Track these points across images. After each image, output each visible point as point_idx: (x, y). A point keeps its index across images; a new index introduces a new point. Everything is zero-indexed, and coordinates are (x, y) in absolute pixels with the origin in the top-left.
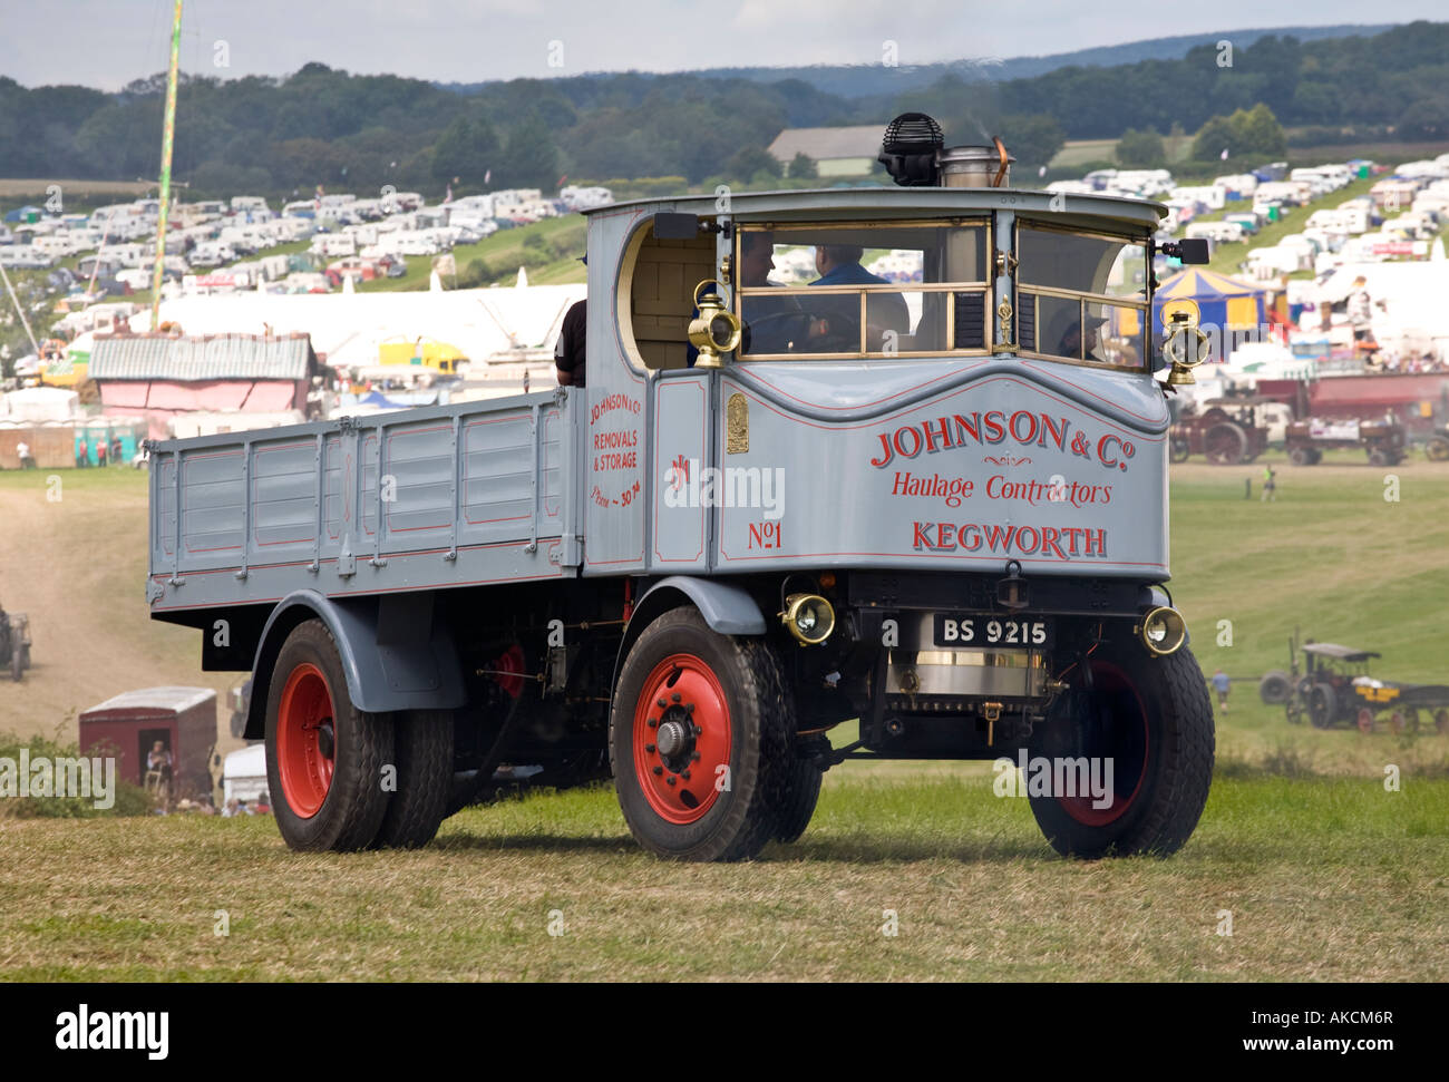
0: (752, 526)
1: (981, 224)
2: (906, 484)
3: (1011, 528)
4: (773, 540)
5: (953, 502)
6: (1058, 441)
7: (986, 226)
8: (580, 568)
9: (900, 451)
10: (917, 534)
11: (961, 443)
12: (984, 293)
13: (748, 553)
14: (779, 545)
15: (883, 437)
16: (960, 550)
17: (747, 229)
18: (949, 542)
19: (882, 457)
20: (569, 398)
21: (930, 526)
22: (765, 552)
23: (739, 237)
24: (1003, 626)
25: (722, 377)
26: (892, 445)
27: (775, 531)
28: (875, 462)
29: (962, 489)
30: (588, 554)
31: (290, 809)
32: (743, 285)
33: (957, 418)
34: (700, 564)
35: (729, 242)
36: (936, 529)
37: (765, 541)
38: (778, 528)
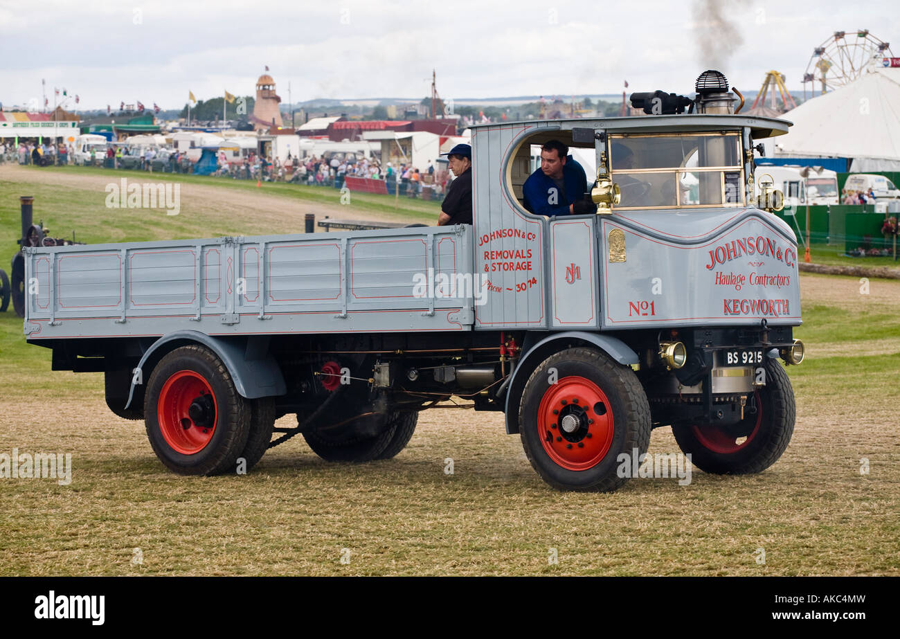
0: (631, 304)
1: (736, 134)
2: (720, 278)
3: (759, 301)
4: (649, 311)
5: (738, 287)
6: (772, 252)
7: (739, 136)
8: (473, 326)
9: (718, 261)
10: (725, 306)
11: (740, 255)
12: (740, 172)
13: (630, 319)
14: (653, 314)
15: (711, 252)
16: (742, 314)
17: (613, 137)
18: (737, 310)
19: (711, 264)
20: (466, 231)
21: (730, 301)
22: (641, 317)
23: (609, 141)
24: (748, 354)
25: (602, 220)
26: (714, 256)
27: (650, 306)
28: (708, 267)
29: (741, 280)
30: (478, 317)
31: (171, 449)
32: (613, 168)
33: (738, 241)
34: (593, 324)
35: (603, 144)
36: (732, 303)
37: (642, 311)
38: (652, 304)
